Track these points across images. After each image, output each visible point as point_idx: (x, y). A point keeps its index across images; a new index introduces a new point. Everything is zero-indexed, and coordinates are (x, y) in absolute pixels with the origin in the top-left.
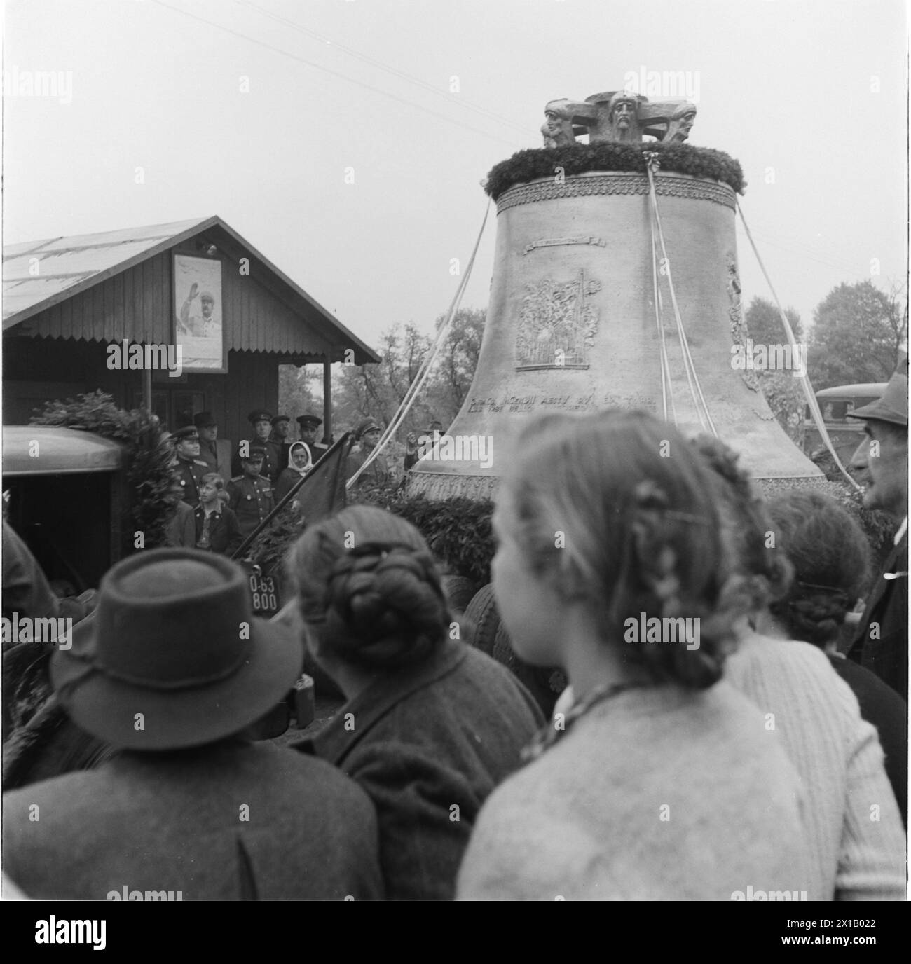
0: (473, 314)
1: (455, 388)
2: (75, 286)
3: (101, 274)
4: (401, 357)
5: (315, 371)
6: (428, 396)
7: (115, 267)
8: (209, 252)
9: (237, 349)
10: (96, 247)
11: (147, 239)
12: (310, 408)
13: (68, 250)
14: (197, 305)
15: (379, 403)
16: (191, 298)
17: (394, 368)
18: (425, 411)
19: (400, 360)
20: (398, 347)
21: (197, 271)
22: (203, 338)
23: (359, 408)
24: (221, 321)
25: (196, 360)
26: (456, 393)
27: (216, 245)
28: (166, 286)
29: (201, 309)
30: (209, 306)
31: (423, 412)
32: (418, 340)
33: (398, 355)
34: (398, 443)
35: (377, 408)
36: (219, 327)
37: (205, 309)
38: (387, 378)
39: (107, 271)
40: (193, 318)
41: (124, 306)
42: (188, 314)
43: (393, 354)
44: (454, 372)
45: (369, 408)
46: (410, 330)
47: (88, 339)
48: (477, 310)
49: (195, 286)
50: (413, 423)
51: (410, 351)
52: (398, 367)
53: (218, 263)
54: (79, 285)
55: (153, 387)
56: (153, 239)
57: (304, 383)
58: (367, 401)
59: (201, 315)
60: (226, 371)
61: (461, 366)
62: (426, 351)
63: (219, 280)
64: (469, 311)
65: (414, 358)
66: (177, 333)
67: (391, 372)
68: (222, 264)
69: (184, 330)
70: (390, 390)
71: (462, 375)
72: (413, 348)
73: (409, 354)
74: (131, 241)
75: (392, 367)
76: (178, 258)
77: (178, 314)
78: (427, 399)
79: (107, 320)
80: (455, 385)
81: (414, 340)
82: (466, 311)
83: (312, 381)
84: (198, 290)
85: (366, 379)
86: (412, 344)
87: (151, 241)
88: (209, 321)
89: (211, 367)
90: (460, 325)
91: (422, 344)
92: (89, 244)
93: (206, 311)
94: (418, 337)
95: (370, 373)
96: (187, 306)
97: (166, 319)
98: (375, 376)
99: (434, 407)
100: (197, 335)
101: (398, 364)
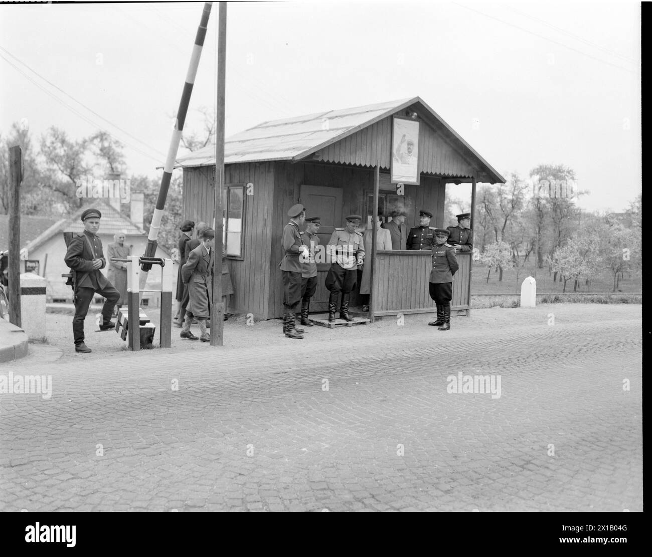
0: (553, 168)
1: (539, 212)
2: (343, 134)
3: (356, 128)
4: (507, 192)
5: (455, 200)
6: (521, 217)
7: (363, 124)
8: (413, 117)
9: (425, 172)
10: (352, 115)
11: (380, 110)
12: (451, 221)
13: (337, 117)
14: (405, 146)
15: (493, 219)
16: (402, 142)
17: (503, 198)
18: (520, 225)
19: (507, 194)
20: (506, 186)
21: (406, 128)
22: (407, 165)
23: (480, 222)
24: (417, 156)
25: (404, 176)
26: (540, 216)
27: (417, 113)
28: (389, 136)
29: (407, 149)
30: (411, 147)
31: (519, 226)
32: (519, 183)
33: (506, 191)
34: (503, 242)
35: (491, 222)
36: (416, 159)
37: (409, 148)
38: (498, 205)
39: (359, 126)
40: (402, 154)
41: (367, 145)
42: (400, 151)
43: (503, 190)
44: (539, 202)
45: (486, 222)
46: (514, 176)
47: (347, 163)
48: (556, 166)
49: (404, 136)
50: (512, 232)
51: (513, 189)
52: (505, 198)
53: (417, 123)
54: (344, 133)
55: (379, 193)
56: (384, 109)
57: (448, 206)
58: (485, 218)
59: (407, 152)
60: (418, 184)
61: (543, 199)
62: (523, 188)
63: (418, 133)
64: (551, 165)
65: (515, 193)
66: (394, 161)
67: (501, 201)
68: (419, 124)
69: (397, 160)
70: (501, 212)
71: (544, 205)
72: (515, 187)
73: (512, 190)
74: (371, 111)
75: (502, 198)
76: (396, 121)
77: (394, 151)
78: (521, 219)
79: (357, 153)
80: (539, 210)
81: (516, 182)
82: (549, 166)
83: (453, 205)
84: (406, 138)
85: (486, 205)
86: (515, 185)
87: (382, 110)
88: (410, 156)
89: (411, 181)
90: (544, 175)
91: (521, 185)
92: (349, 113)
93: (409, 150)
94: (519, 181)
95: (488, 202)
96: (399, 146)
97: (388, 154)
98: (491, 203)
99: (525, 223)
100: (404, 163)
101: (506, 196)
